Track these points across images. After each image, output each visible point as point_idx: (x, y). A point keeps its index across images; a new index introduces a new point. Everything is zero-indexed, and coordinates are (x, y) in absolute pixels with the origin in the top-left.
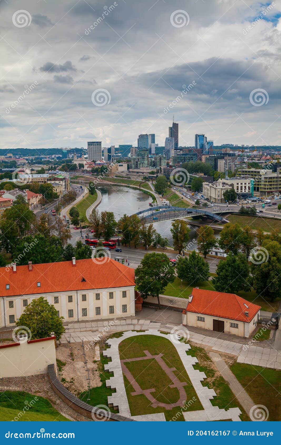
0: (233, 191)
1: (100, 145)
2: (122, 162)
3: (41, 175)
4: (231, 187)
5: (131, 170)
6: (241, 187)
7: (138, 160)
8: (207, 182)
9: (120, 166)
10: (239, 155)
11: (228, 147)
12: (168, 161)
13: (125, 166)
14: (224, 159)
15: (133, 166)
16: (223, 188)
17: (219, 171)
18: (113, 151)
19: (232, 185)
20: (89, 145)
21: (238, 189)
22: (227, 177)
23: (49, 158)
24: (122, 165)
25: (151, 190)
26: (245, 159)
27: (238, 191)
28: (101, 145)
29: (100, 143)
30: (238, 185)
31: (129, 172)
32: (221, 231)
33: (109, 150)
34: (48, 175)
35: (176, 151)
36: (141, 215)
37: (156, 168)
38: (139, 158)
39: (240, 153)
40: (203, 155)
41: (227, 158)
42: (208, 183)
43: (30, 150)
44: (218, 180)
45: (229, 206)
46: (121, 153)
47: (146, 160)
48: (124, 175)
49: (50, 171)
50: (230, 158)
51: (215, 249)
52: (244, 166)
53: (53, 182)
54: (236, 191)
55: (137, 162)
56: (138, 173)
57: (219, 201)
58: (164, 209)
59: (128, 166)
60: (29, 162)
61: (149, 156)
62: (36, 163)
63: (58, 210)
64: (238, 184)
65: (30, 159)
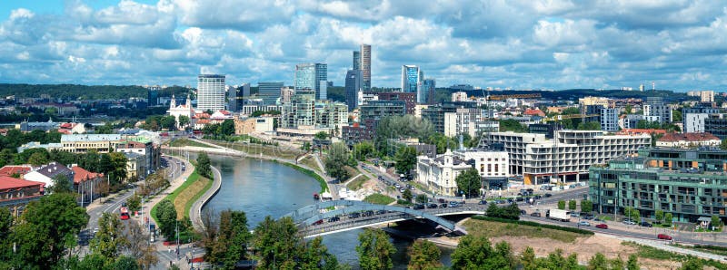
0: (474, 172)
1: (222, 81)
2: (263, 114)
3: (105, 136)
4: (470, 166)
5: (279, 130)
6: (489, 165)
7: (295, 110)
8: (425, 155)
9: (259, 121)
10: (484, 107)
11: (464, 91)
12: (351, 114)
13: (269, 121)
14: (455, 112)
15: (285, 122)
16: (455, 167)
17: (446, 133)
18: (246, 92)
19: (472, 162)
20: (201, 80)
21: (482, 170)
22: (462, 145)
23: (122, 103)
24: (264, 121)
25: (315, 165)
26: (494, 113)
27: (482, 173)
29: (224, 77)
30: (482, 163)
31: (278, 134)
33: (240, 91)
34: (119, 136)
35: (366, 95)
37: (328, 126)
38: (296, 107)
39: (484, 102)
40: (418, 104)
41: (462, 110)
42: (426, 158)
43: (84, 87)
44: (445, 151)
45: (467, 201)
46: (261, 98)
47: (310, 111)
48: (268, 138)
49: (123, 129)
50: (467, 110)
52: (494, 125)
53: (127, 150)
54: (480, 173)
55: (292, 115)
56: (292, 135)
57: (448, 192)
58: (343, 206)
59: (275, 121)
60: (81, 111)
61: (316, 104)
62: (96, 113)
63: (134, 206)
64: (482, 160)
65: (86, 105)
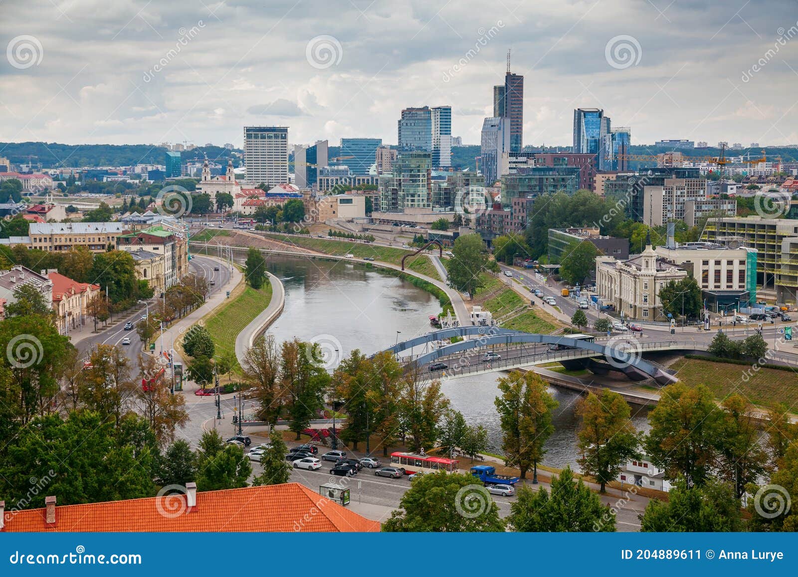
0: (690, 283)
1: (282, 138)
2: (349, 190)
3: (99, 225)
4: (685, 273)
5: (375, 215)
6: (718, 273)
7: (400, 184)
8: (609, 255)
9: (342, 201)
10: (711, 176)
11: (677, 150)
12: (491, 189)
13: (359, 201)
14: (663, 185)
15: (384, 203)
16: (661, 274)
17: (646, 222)
18: (322, 156)
19: (688, 266)
20: (249, 136)
21: (705, 279)
22: (671, 240)
23: (124, 173)
24: (349, 201)
25: (437, 277)
26: (729, 187)
27: (705, 284)
28: (285, 138)
29: (285, 130)
30: (706, 267)
31: (372, 221)
32: (651, 408)
33: (311, 154)
34: (120, 225)
35: (514, 159)
36: (404, 354)
37: (452, 210)
38: (402, 178)
39: (714, 168)
40: (600, 172)
41: (672, 182)
42: (611, 259)
43: (64, 148)
44: (644, 249)
45: (678, 330)
46: (346, 164)
47: (423, 186)
48: (355, 229)
49: (128, 214)
50: (683, 182)
51: (635, 464)
52: (727, 206)
53: (135, 248)
54: (700, 284)
55: (395, 192)
56: (396, 224)
57: (645, 314)
58: (476, 337)
59: (368, 202)
60: (60, 186)
61: (433, 174)
62: (85, 189)
63: (147, 333)
64: (706, 263)
65: (67, 176)
